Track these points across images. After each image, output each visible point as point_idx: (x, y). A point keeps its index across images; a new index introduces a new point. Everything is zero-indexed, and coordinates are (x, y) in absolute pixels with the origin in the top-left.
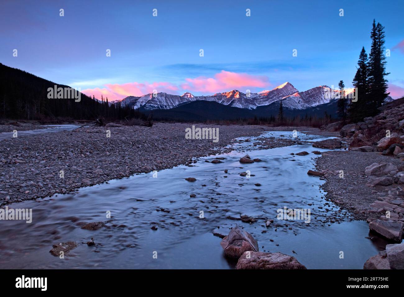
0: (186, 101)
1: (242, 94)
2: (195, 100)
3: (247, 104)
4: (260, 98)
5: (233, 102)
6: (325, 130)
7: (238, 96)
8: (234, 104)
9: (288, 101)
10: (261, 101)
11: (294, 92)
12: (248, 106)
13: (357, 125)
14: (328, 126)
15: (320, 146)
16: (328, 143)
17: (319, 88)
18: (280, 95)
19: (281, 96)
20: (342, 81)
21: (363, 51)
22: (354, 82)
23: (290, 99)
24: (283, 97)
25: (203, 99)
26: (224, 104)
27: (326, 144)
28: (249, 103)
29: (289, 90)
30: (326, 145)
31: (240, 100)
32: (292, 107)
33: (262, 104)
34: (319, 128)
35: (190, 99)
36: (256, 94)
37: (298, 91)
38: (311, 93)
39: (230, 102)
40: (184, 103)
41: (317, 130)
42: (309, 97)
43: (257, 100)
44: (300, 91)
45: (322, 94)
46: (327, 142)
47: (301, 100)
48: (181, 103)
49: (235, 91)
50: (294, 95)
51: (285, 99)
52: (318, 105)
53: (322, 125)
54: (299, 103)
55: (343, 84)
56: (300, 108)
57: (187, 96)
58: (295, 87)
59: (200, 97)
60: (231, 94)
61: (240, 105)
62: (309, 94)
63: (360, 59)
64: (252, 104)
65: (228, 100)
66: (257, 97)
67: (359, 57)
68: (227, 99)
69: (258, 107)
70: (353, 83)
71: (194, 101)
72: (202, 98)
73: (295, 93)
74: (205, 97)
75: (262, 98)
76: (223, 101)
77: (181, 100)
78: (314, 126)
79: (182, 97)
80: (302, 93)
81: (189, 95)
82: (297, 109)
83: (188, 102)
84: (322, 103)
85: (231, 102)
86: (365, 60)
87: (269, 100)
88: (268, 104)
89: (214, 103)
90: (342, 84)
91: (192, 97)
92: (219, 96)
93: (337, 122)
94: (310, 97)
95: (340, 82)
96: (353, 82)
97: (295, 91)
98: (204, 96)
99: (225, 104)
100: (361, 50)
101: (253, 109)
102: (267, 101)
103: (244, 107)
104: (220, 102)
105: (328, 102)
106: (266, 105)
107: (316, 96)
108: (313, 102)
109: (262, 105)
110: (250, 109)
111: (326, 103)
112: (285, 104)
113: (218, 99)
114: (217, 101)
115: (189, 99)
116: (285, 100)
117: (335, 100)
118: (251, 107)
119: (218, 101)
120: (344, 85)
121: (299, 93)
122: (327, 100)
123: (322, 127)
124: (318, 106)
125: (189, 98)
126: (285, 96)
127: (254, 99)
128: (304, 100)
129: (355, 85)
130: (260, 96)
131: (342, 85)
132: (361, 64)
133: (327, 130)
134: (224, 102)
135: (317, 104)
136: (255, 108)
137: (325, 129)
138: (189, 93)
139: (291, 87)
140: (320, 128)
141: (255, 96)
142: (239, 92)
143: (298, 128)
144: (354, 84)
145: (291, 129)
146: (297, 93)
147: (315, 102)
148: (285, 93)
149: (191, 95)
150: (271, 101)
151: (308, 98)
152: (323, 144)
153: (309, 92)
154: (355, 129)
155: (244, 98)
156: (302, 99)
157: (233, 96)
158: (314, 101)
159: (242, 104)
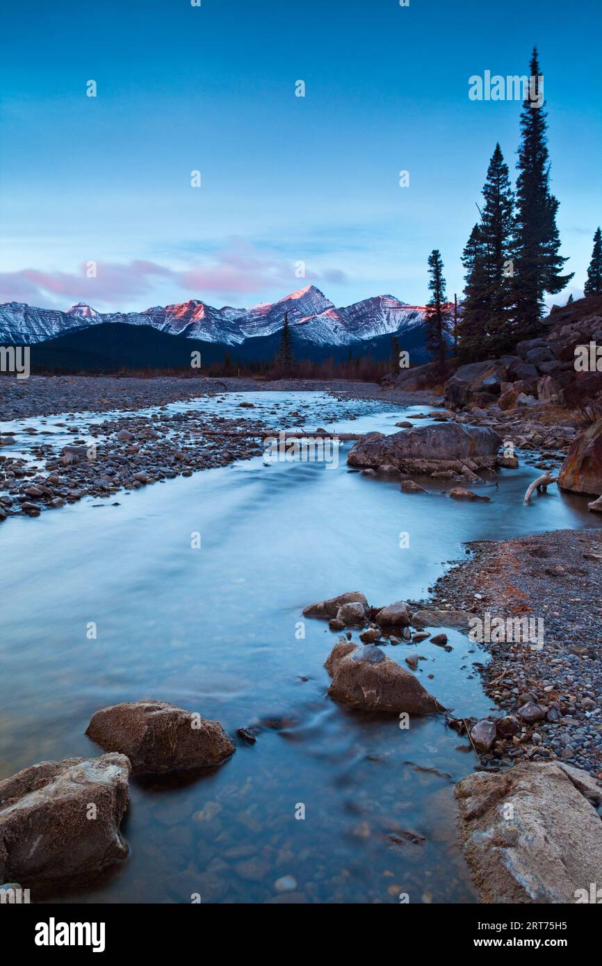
0: (76, 324)
1: (210, 311)
2: (101, 321)
3: (222, 332)
4: (251, 319)
5: (191, 328)
6: (392, 387)
7: (201, 314)
8: (194, 332)
9: (313, 326)
10: (253, 327)
11: (324, 307)
12: (224, 337)
13: (499, 364)
14: (399, 377)
15: (386, 467)
16: (434, 445)
17: (377, 301)
18: (295, 314)
19: (297, 317)
20: (438, 251)
21: (498, 156)
22: (466, 258)
23: (317, 322)
24: (302, 317)
25: (121, 320)
26: (170, 332)
27: (424, 451)
28: (228, 330)
29: (314, 302)
30: (419, 456)
31: (206, 323)
32: (322, 341)
33: (255, 333)
34: (377, 382)
35: (87, 319)
36: (243, 310)
37: (334, 306)
38: (361, 310)
39: (185, 328)
40: (73, 328)
41: (372, 386)
42: (355, 319)
43: (244, 323)
44: (337, 307)
45: (383, 313)
46: (429, 441)
47: (340, 325)
48: (66, 328)
49: (196, 303)
50: (325, 313)
51: (306, 323)
52: (374, 337)
53: (385, 375)
54: (336, 333)
55: (439, 260)
56: (337, 341)
57: (81, 312)
58: (326, 297)
59: (112, 315)
60: (185, 309)
61: (208, 335)
62: (356, 312)
63: (488, 178)
64: (233, 332)
65: (180, 324)
66: (245, 317)
67: (486, 174)
68: (176, 320)
69: (247, 340)
70: (463, 259)
71: (97, 325)
72: (118, 317)
73: (326, 309)
74: (124, 316)
75: (257, 320)
76: (168, 326)
77: (66, 322)
78: (366, 378)
79: (69, 313)
80: (342, 309)
81: (85, 309)
82: (332, 343)
83: (83, 327)
84: (383, 333)
85: (188, 327)
86: (501, 183)
87: (273, 324)
88: (270, 334)
89: (146, 329)
90: (436, 259)
91: (93, 314)
92: (159, 314)
93: (422, 366)
94: (359, 318)
95: (432, 255)
96: (463, 257)
97: (327, 306)
98: (122, 312)
99: (173, 332)
100: (491, 155)
101: (236, 344)
102: (268, 327)
103: (215, 340)
104: (161, 327)
105: (394, 331)
106: (265, 334)
107: (371, 317)
108: (365, 330)
109: (257, 335)
110: (229, 343)
111: (391, 332)
112: (306, 334)
113: (155, 321)
114: (153, 324)
115: (85, 320)
116: (306, 325)
117: (408, 327)
118: (231, 339)
119: (157, 326)
120: (441, 262)
121: (335, 311)
122: (392, 327)
123: (385, 380)
124: (374, 339)
125: (86, 317)
126: (305, 316)
127: (240, 321)
128: (346, 325)
129: (468, 267)
130: (252, 316)
131: (436, 263)
132: (492, 194)
133: (398, 388)
134: (171, 326)
135: (373, 334)
136: (240, 341)
137: (393, 383)
138: (85, 306)
139: (318, 296)
140: (379, 382)
141: (241, 316)
142: (205, 306)
143: (325, 384)
144: (465, 262)
145: (306, 385)
146: (331, 309)
147: (368, 329)
148: (307, 310)
149: (91, 310)
150: (276, 326)
151: (354, 322)
152: (406, 451)
153: (357, 308)
154: (495, 377)
155: (216, 319)
156: (342, 322)
157: (190, 314)
158: (366, 328)
159: (211, 332)
